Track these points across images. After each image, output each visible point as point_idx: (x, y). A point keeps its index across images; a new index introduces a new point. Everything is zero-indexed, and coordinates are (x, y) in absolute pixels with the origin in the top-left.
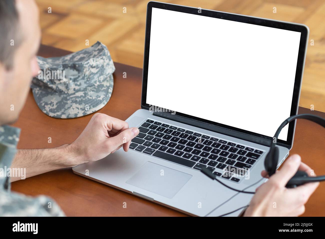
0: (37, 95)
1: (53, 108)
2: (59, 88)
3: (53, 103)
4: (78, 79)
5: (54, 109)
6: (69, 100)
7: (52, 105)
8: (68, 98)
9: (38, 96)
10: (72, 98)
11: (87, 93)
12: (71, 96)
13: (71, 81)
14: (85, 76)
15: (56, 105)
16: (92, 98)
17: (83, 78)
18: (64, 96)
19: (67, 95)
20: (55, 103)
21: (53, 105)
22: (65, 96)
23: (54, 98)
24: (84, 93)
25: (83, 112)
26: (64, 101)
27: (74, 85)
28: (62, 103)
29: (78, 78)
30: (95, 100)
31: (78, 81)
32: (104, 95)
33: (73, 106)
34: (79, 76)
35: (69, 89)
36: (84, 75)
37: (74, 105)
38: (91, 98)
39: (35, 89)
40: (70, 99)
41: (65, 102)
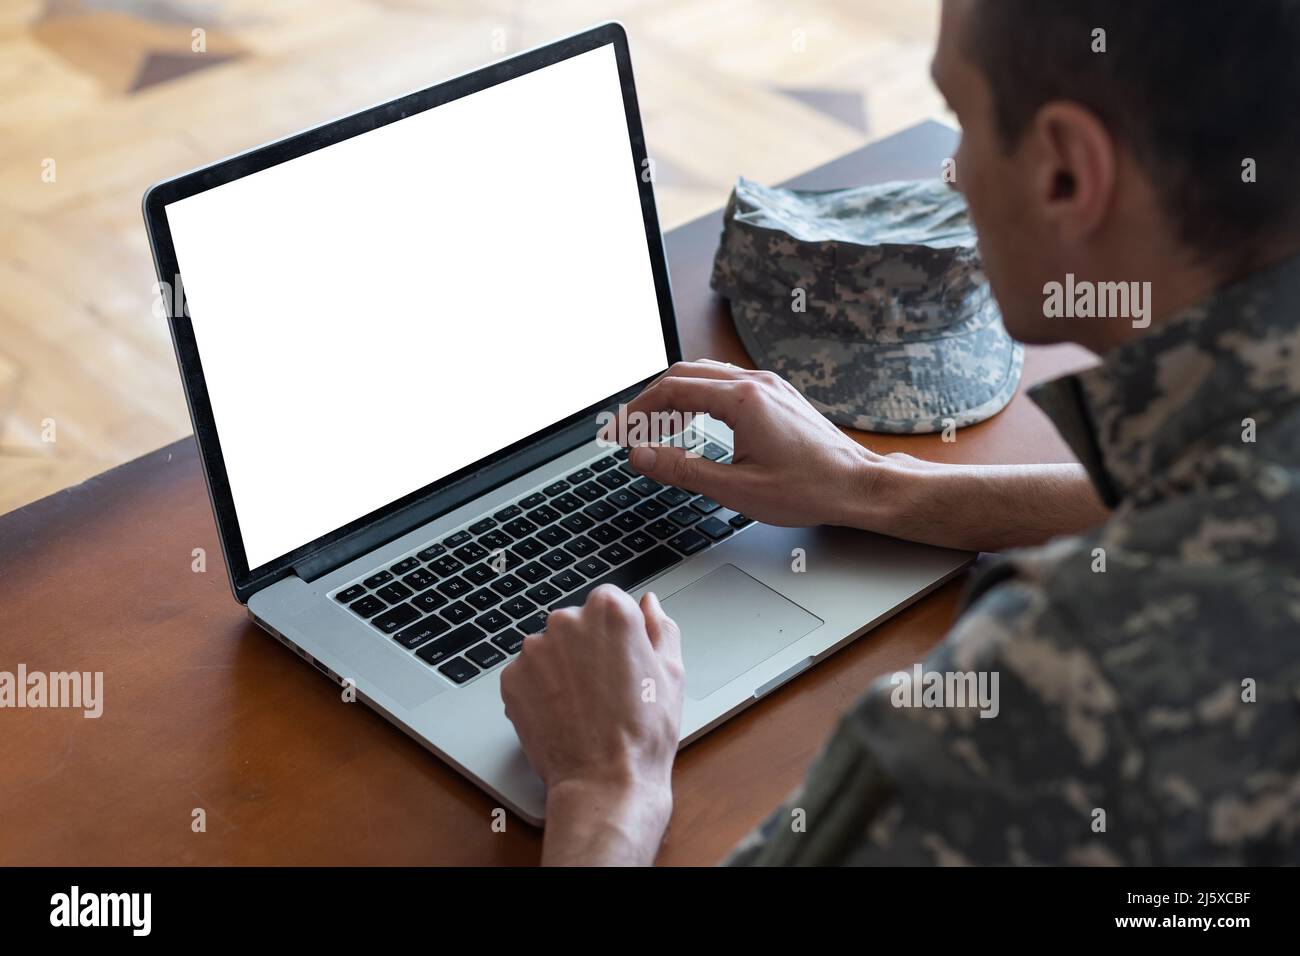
0: (752, 326)
1: (821, 384)
2: (847, 317)
3: (822, 365)
4: (919, 299)
5: (824, 388)
6: (882, 365)
7: (816, 373)
8: (878, 358)
9: (756, 329)
10: (891, 360)
11: (946, 352)
12: (891, 354)
13: (894, 301)
14: (947, 290)
15: (832, 375)
16: (963, 372)
17: (936, 299)
18: (861, 349)
19: (875, 346)
20: (828, 368)
21: (821, 376)
22: (866, 348)
23: (826, 351)
24: (933, 351)
25: (932, 417)
26: (864, 366)
27: (904, 317)
28: (857, 373)
29: (920, 293)
30: (973, 383)
31: (917, 305)
32: (1001, 369)
33: (896, 388)
34: (925, 289)
35: (884, 328)
36: (945, 287)
37: (901, 388)
38: (959, 373)
39: (743, 303)
40: (887, 363)
41: (869, 370)
